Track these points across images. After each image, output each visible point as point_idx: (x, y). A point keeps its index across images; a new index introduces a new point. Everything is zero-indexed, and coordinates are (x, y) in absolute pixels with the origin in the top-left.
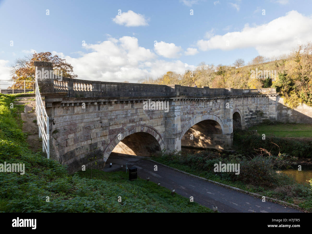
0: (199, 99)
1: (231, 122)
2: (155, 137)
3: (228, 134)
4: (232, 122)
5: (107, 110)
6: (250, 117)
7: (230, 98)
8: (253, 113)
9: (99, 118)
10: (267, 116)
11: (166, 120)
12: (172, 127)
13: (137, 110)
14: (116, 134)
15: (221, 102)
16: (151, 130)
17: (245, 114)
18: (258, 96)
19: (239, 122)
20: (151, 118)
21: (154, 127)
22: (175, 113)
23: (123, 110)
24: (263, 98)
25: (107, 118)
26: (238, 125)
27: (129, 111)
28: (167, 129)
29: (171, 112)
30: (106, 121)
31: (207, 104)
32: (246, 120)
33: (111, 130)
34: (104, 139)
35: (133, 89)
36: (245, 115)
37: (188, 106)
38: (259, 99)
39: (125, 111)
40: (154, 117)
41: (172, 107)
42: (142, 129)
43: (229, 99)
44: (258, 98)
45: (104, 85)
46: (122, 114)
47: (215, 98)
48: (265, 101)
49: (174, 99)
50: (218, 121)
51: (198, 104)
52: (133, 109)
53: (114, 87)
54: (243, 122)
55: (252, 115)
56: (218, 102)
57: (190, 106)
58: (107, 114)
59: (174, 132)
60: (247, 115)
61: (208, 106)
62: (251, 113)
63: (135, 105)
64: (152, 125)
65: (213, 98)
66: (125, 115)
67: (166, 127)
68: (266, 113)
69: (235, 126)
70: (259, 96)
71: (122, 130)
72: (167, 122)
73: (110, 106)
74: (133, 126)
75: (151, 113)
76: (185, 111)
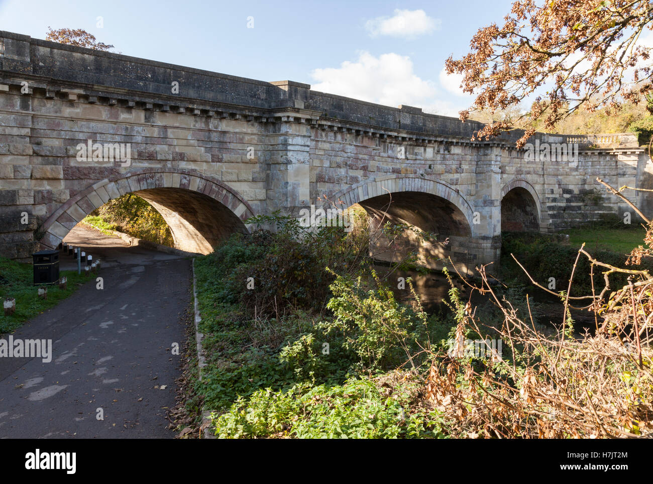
0: (382, 132)
1: (493, 208)
2: (230, 207)
4: (499, 208)
5: (58, 115)
6: (563, 204)
7: (491, 145)
8: (572, 197)
9: (28, 130)
10: (611, 205)
11: (269, 172)
12: (282, 188)
13: (166, 131)
14: (91, 181)
15: (466, 155)
16: (217, 189)
17: (547, 196)
18: (587, 153)
19: (532, 214)
20: (217, 159)
21: (225, 183)
22: (290, 154)
23: (115, 123)
24: (602, 159)
25: (59, 134)
27: (140, 129)
28: (271, 193)
29: (280, 152)
30: (57, 143)
31: (415, 151)
32: (551, 212)
33: (71, 167)
34: (48, 188)
35: (150, 76)
36: (549, 198)
37: (348, 146)
38: (591, 160)
39: (124, 126)
40: (226, 157)
41: (282, 138)
42: (185, 181)
43: (490, 149)
44: (588, 159)
45: (49, 49)
46: (111, 132)
47: (439, 139)
48: (606, 167)
49: (284, 116)
50: (454, 199)
51: (384, 149)
52: (153, 126)
53: (84, 60)
54: (542, 215)
55: (568, 200)
56: (452, 152)
57: (353, 147)
58: (58, 124)
59: (287, 201)
60: (554, 200)
61: (418, 157)
62: (567, 196)
63: (157, 116)
64: (218, 177)
65: (431, 139)
66: (123, 137)
67: (268, 188)
68: (610, 198)
70: (589, 154)
71: (112, 174)
72: (270, 177)
73: (70, 107)
74: (151, 169)
75: (217, 145)
76: (338, 158)
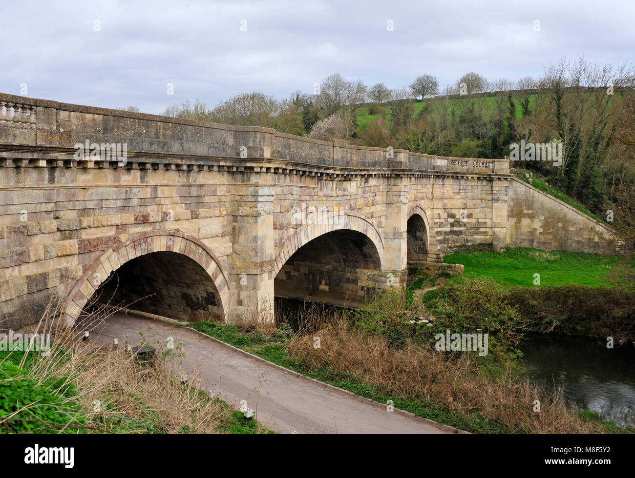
0: (323, 171)
1: (402, 240)
2: (204, 267)
3: (394, 272)
4: (406, 239)
5: (74, 184)
6: (448, 229)
7: (401, 176)
8: (455, 221)
9: (53, 205)
10: (487, 230)
11: (235, 224)
12: (251, 243)
13: (157, 190)
14: (98, 253)
15: (380, 185)
16: (195, 248)
17: (436, 221)
18: (467, 177)
19: (422, 240)
20: (195, 216)
21: (201, 240)
22: (259, 205)
23: (117, 187)
24: (479, 183)
25: (74, 205)
26: (420, 248)
27: (136, 190)
28: (237, 246)
29: (249, 203)
30: (72, 215)
31: (343, 186)
32: (439, 238)
33: (84, 240)
34: (65, 265)
35: (144, 131)
36: (437, 223)
37: (295, 188)
38: (471, 184)
39: (124, 189)
40: (202, 212)
41: (252, 188)
42: (170, 243)
43: (400, 179)
44: (469, 183)
45: (67, 113)
46: (115, 197)
47: (363, 173)
48: (483, 192)
49: (257, 167)
50: (371, 235)
51: (321, 186)
52: (147, 186)
53: (94, 120)
54: (431, 240)
55: (452, 225)
56: (370, 184)
57: (298, 188)
58: (74, 195)
59: (257, 256)
60: (441, 225)
61: (346, 193)
62: (451, 220)
63: (150, 174)
64: (196, 235)
65: (357, 173)
66: (123, 201)
67: (234, 241)
68: (486, 223)
69: (413, 251)
70: (470, 178)
71: (115, 243)
72: (237, 230)
73: (82, 174)
74: (145, 233)
75: (194, 200)
76: (287, 201)
